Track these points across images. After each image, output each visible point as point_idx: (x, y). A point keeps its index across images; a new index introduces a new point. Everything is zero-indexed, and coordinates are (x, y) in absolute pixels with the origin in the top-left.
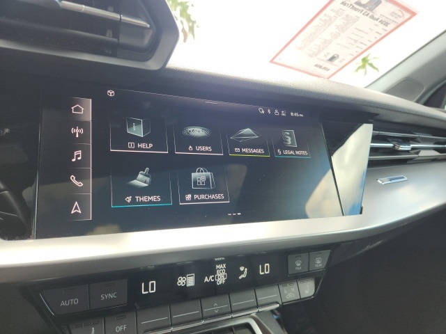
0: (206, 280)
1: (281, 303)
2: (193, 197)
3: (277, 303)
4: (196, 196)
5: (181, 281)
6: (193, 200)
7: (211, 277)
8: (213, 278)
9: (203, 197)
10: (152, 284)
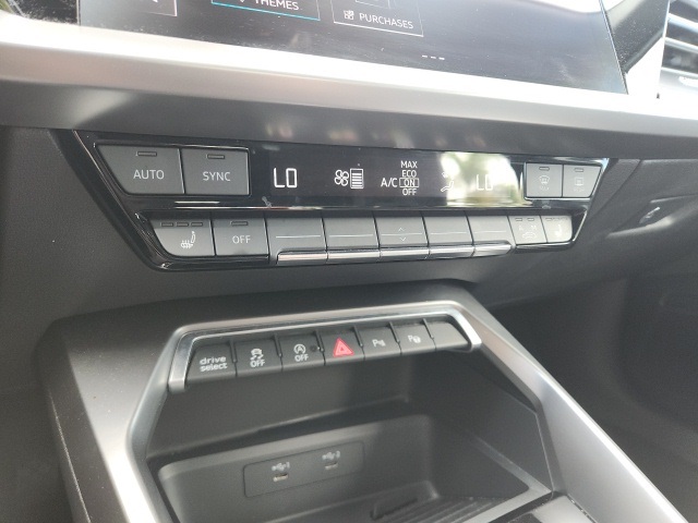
0: (384, 183)
1: (514, 245)
2: (356, 16)
3: (507, 243)
4: (362, 16)
5: (341, 178)
6: (356, 20)
7: (392, 180)
8: (396, 182)
9: (374, 18)
10: (291, 173)
